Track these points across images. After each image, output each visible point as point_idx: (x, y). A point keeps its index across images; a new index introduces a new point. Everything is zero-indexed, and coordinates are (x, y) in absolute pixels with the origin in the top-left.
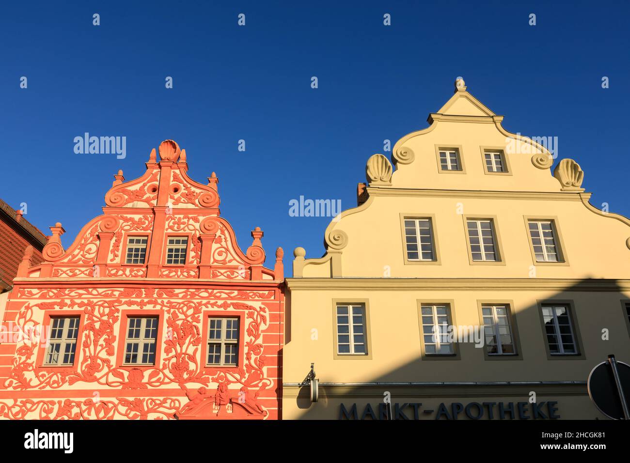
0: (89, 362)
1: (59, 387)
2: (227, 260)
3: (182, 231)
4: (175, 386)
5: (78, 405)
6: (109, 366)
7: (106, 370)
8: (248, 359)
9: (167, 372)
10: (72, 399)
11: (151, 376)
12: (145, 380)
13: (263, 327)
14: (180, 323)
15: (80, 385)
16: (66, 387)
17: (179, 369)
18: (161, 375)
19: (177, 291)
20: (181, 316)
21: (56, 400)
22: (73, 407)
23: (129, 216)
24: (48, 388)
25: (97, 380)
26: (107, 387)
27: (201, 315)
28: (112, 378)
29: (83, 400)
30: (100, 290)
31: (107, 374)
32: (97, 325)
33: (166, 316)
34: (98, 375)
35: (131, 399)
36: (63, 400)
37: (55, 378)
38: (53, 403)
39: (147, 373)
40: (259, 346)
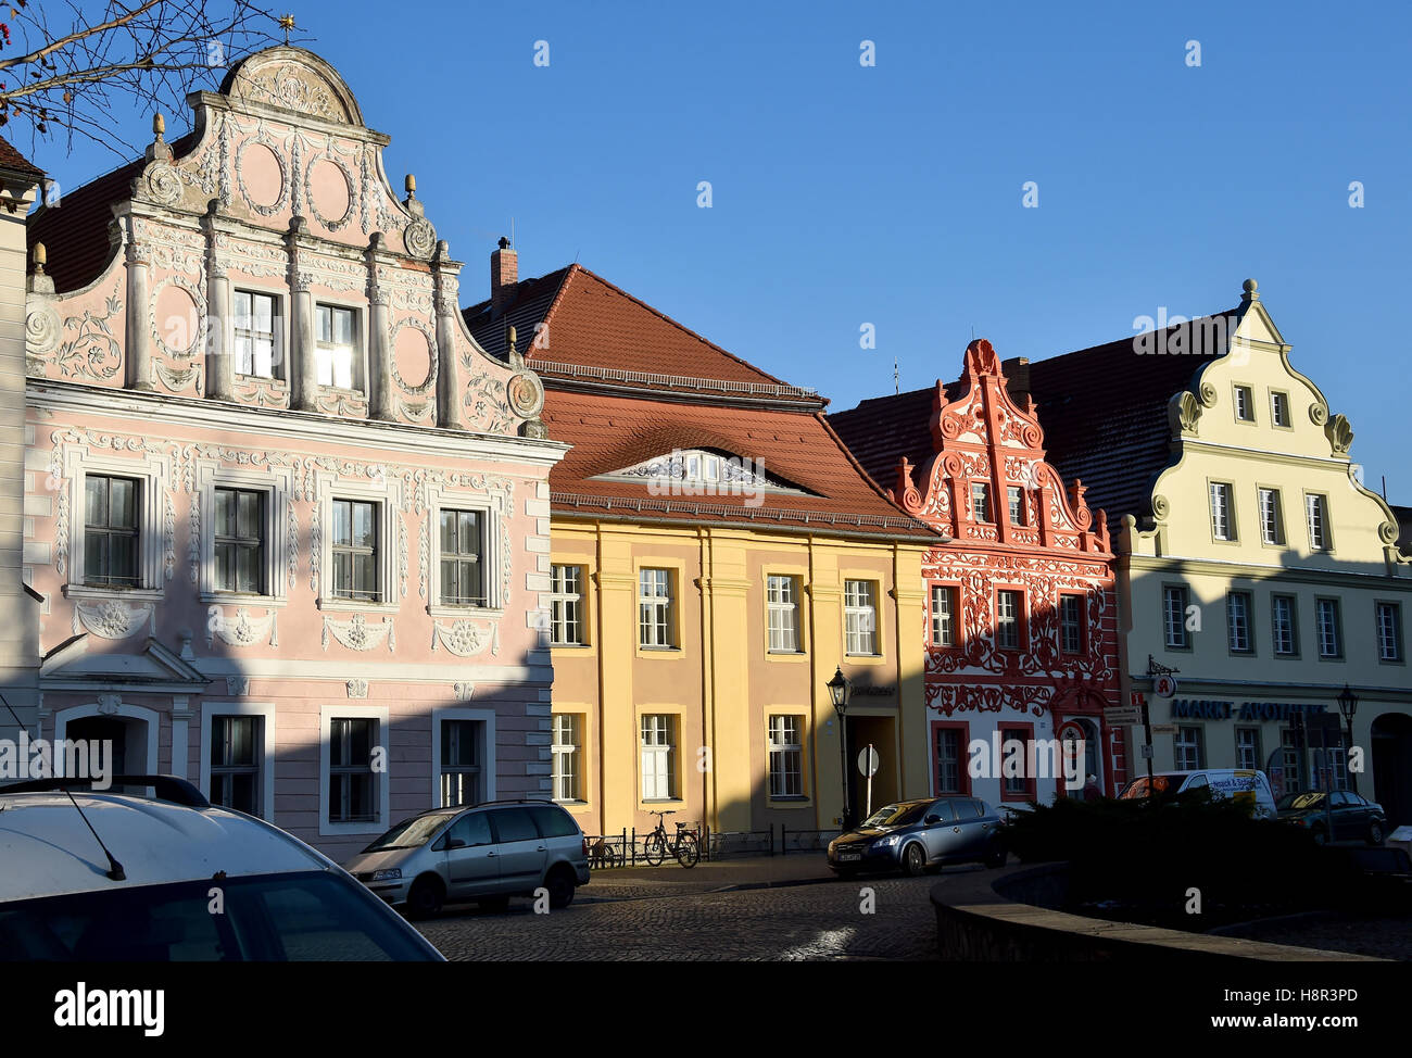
0: (973, 644)
1: (952, 671)
2: (1061, 522)
3: (1017, 480)
4: (1042, 674)
5: (972, 691)
6: (991, 650)
7: (988, 654)
8: (1093, 646)
9: (1035, 657)
10: (967, 685)
11: (1025, 663)
12: (1021, 667)
13: (1101, 610)
14: (1039, 601)
15: (970, 670)
16: (958, 671)
17: (1044, 654)
18: (1032, 662)
19: (1032, 561)
20: (1041, 594)
21: (953, 685)
22: (967, 694)
23: (967, 454)
24: (944, 672)
25: (981, 664)
26: (990, 673)
27: (1055, 592)
28: (995, 664)
29: (974, 686)
30: (969, 556)
31: (989, 658)
32: (974, 599)
33: (1029, 592)
34: (983, 659)
35: (1013, 687)
36: (959, 685)
37: (947, 661)
38: (950, 689)
39: (1022, 658)
40: (1100, 632)
